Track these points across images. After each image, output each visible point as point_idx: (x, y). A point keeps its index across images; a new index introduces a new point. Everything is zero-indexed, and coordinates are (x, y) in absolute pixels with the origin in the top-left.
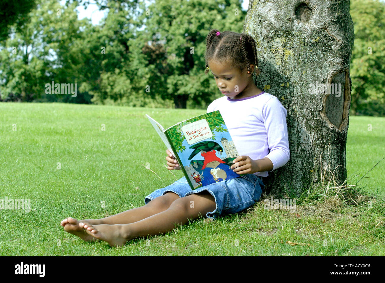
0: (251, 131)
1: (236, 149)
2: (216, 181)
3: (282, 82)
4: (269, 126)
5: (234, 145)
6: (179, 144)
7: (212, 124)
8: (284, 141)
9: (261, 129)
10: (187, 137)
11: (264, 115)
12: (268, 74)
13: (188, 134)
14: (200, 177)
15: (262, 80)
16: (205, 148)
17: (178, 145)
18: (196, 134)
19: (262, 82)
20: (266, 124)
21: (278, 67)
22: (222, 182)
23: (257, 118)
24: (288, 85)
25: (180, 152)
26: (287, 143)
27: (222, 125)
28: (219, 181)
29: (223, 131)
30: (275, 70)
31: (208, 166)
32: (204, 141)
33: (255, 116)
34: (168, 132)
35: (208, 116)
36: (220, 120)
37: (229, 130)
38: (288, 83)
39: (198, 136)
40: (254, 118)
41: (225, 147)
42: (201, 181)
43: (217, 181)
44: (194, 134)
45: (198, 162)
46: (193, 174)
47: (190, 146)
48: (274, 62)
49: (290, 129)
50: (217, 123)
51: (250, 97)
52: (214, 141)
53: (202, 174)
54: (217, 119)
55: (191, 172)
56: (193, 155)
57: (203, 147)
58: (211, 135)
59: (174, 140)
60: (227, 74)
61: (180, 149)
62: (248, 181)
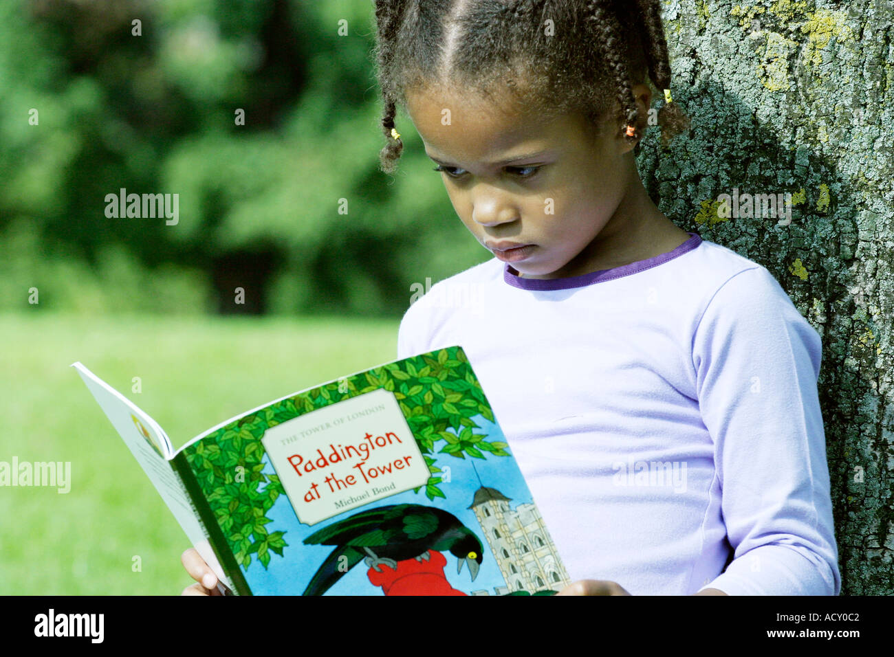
0: (630, 450)
1: (551, 544)
3: (791, 181)
4: (728, 420)
5: (542, 527)
6: (252, 520)
7: (425, 419)
8: (808, 499)
9: (683, 438)
10: (295, 485)
11: (701, 365)
12: (719, 141)
13: (301, 468)
15: (687, 172)
16: (389, 541)
17: (247, 529)
18: (341, 470)
19: (684, 185)
20: (713, 410)
21: (770, 102)
23: (664, 380)
24: (824, 200)
25: (256, 565)
26: (820, 510)
27: (477, 419)
29: (486, 454)
30: (755, 122)
33: (652, 370)
34: (190, 459)
35: (401, 376)
36: (467, 393)
37: (515, 448)
38: (823, 188)
39: (350, 481)
41: (492, 536)
44: (332, 467)
48: (749, 78)
49: (838, 432)
50: (453, 410)
52: (438, 503)
54: (453, 391)
56: (326, 578)
57: (379, 537)
58: (417, 473)
59: (224, 501)
60: (520, 152)
61: (254, 548)
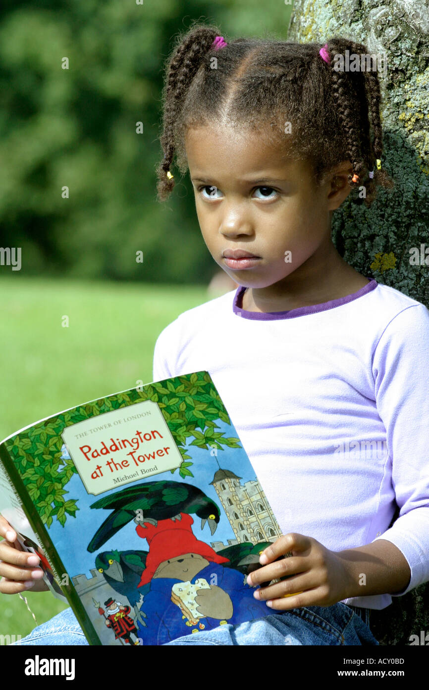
1: (269, 509)
2: (193, 627)
5: (263, 497)
6: (53, 492)
7: (180, 421)
9: (365, 428)
10: (85, 467)
12: (389, 210)
13: (89, 455)
14: (132, 614)
15: (365, 232)
16: (152, 506)
17: (49, 498)
18: (118, 456)
19: (363, 241)
20: (386, 407)
22: (220, 633)
23: (352, 386)
25: (56, 524)
27: (218, 422)
28: (203, 626)
29: (223, 446)
30: (416, 197)
31: (164, 571)
32: (148, 480)
33: (343, 380)
34: (9, 448)
35: (163, 391)
36: (211, 404)
39: (125, 464)
40: (340, 389)
41: (226, 503)
42: (135, 631)
43: (197, 627)
44: (112, 454)
45: (123, 558)
46: (104, 607)
47: (95, 500)
48: (411, 166)
50: (201, 416)
51: (321, 306)
52: (188, 480)
53: (139, 605)
54: (201, 402)
55: (97, 598)
56: (107, 531)
57: (145, 504)
58: (174, 459)
59: (34, 478)
61: (54, 512)
62: (316, 625)
